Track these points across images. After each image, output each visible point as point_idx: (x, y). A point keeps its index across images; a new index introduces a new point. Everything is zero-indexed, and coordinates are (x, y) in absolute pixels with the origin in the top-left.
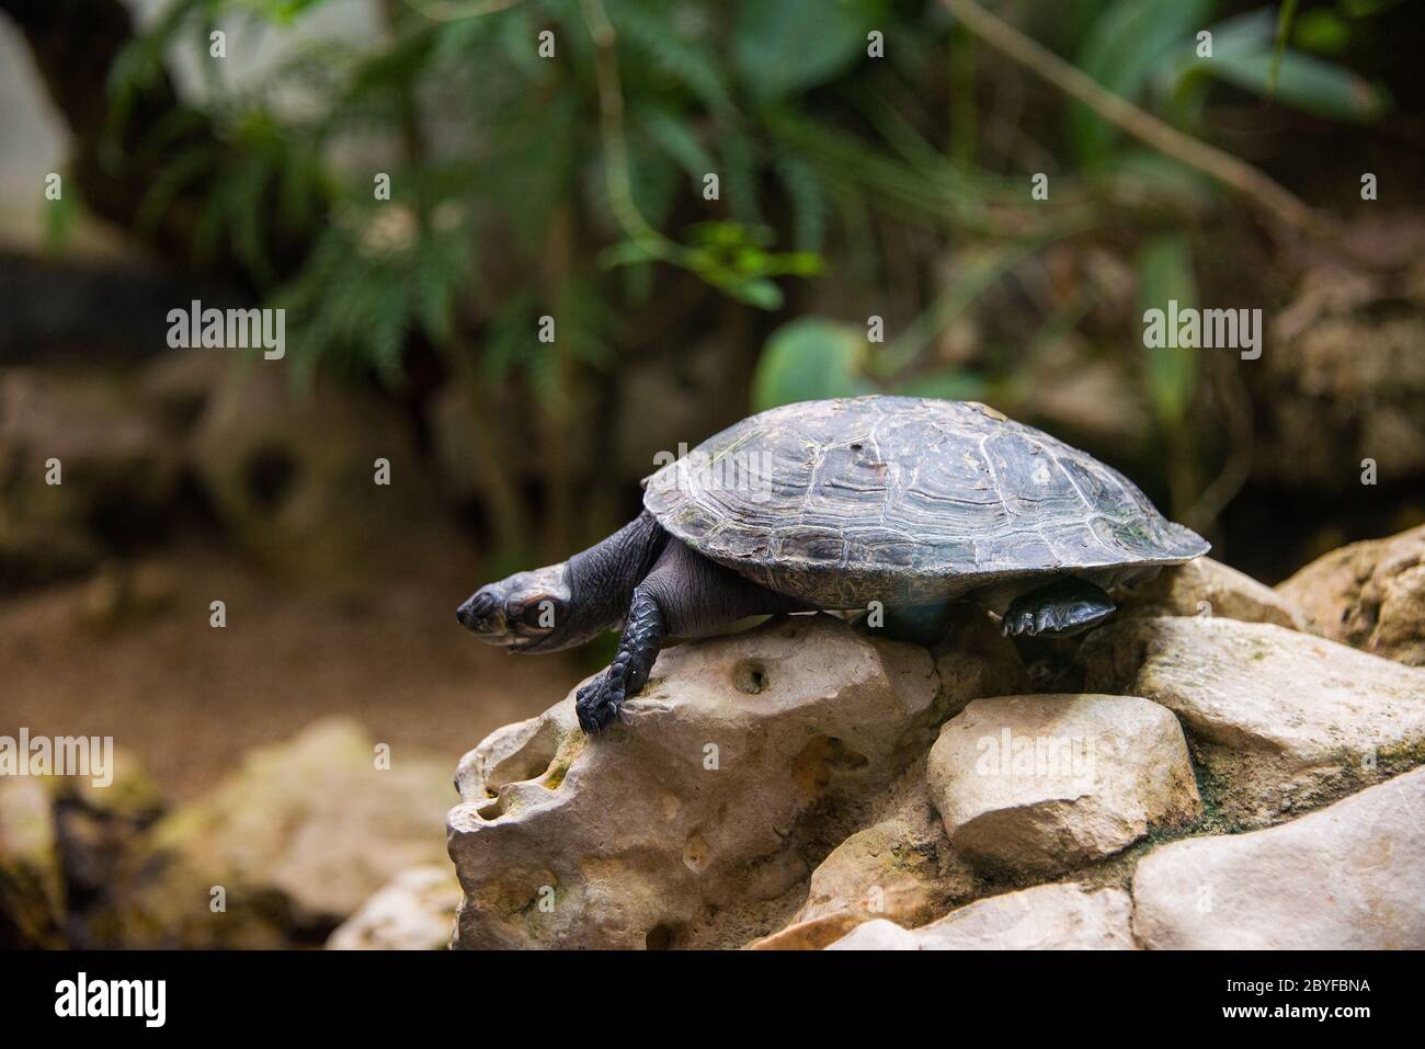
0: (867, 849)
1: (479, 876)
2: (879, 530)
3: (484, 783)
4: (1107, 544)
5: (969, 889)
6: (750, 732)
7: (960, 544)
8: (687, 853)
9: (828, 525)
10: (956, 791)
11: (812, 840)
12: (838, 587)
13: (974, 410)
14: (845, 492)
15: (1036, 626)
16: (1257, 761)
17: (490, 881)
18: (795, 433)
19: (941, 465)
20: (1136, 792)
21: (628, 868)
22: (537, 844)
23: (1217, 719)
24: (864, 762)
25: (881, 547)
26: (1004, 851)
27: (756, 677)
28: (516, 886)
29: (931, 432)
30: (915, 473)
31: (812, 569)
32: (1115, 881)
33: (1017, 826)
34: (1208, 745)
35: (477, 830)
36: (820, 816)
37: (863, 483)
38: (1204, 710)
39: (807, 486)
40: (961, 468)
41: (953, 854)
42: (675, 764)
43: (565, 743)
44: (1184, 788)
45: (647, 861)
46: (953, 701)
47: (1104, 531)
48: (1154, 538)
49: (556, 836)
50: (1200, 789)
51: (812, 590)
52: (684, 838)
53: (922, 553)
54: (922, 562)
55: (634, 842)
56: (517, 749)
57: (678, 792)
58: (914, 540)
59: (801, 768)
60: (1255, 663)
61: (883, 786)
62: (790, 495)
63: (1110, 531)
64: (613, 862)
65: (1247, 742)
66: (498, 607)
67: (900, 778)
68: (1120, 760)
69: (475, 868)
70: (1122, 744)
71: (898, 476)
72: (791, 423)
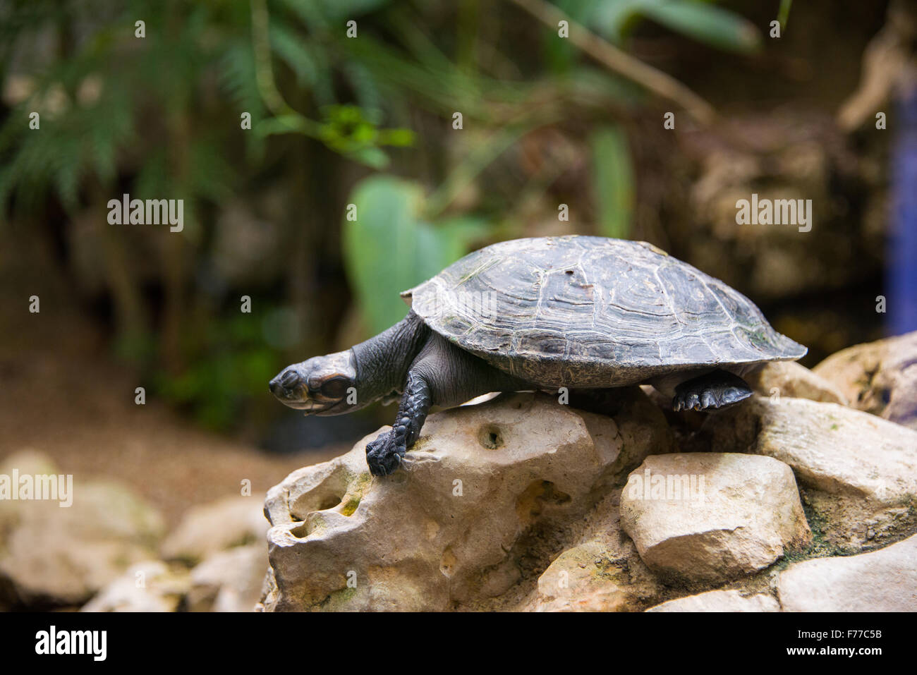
0: (576, 563)
1: (292, 579)
2: (591, 333)
3: (289, 510)
4: (746, 346)
5: (654, 592)
6: (492, 476)
7: (648, 344)
8: (442, 563)
9: (555, 329)
10: (644, 522)
11: (524, 554)
12: (561, 373)
13: (645, 248)
14: (565, 305)
15: (702, 404)
16: (848, 502)
17: (299, 582)
18: (524, 261)
19: (630, 287)
20: (773, 524)
21: (401, 573)
22: (336, 556)
23: (820, 472)
24: (567, 499)
25: (593, 345)
26: (680, 566)
27: (494, 437)
28: (317, 586)
29: (621, 264)
30: (613, 292)
31: (543, 360)
32: (765, 589)
33: (691, 548)
34: (812, 490)
35: (291, 545)
36: (533, 537)
37: (577, 299)
38: (811, 466)
39: (537, 300)
40: (643, 289)
41: (641, 567)
42: (438, 499)
43: (355, 482)
44: (800, 522)
45: (414, 569)
46: (631, 456)
47: (743, 336)
48: (771, 342)
49: (350, 551)
50: (809, 522)
51: (541, 375)
52: (441, 553)
53: (622, 351)
54: (622, 357)
55: (407, 555)
56: (315, 485)
57: (438, 519)
58: (615, 341)
59: (521, 503)
60: (833, 432)
61: (579, 516)
62: (525, 306)
63: (746, 337)
64: (390, 569)
65: (841, 489)
66: (301, 382)
67: (592, 511)
68: (760, 501)
69: (289, 572)
70: (759, 489)
71: (601, 294)
72: (520, 254)
